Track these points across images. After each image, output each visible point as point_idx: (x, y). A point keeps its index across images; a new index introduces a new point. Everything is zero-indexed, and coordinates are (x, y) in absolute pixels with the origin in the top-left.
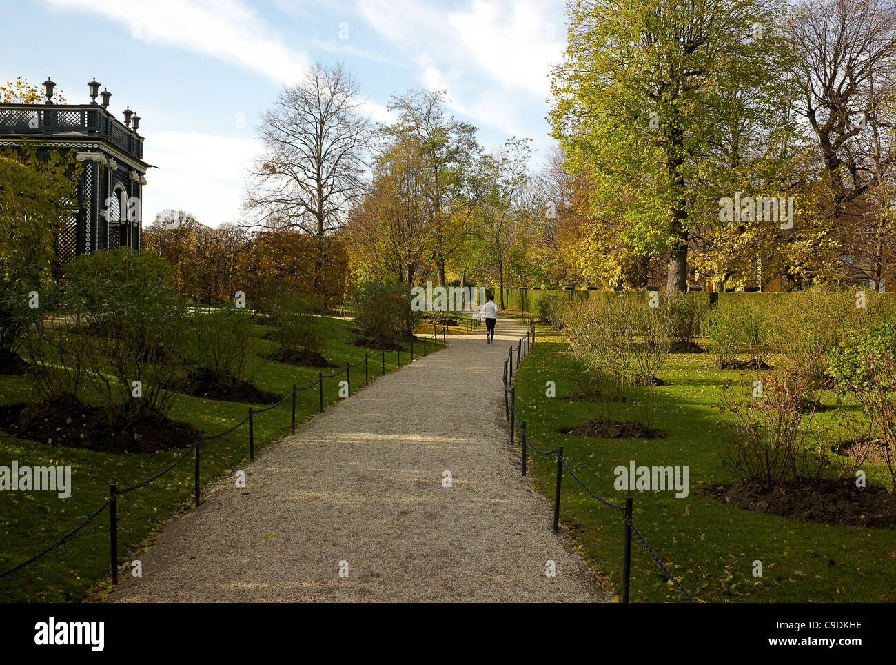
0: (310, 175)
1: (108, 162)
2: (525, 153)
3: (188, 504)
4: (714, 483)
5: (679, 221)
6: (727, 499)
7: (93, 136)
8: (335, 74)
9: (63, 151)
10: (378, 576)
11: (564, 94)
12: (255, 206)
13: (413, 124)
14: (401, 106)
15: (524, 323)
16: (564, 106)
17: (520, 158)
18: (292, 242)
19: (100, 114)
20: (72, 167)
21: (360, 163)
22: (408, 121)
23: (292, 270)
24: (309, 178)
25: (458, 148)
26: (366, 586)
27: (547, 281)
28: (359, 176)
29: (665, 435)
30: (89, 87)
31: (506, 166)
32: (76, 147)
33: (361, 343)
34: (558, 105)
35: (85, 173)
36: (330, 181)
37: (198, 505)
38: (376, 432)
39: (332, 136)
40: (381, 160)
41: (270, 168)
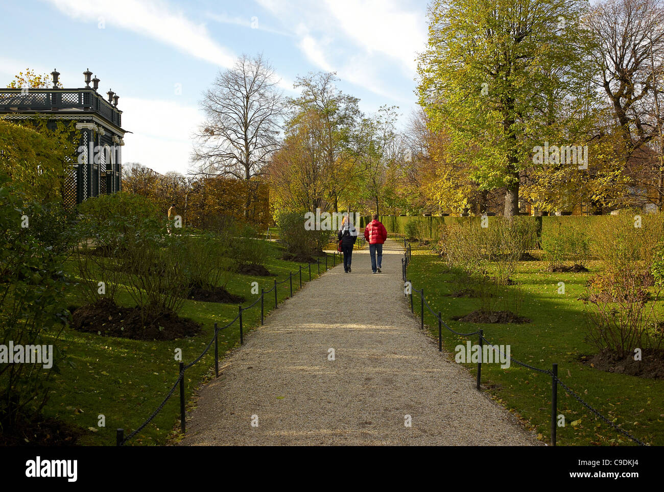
0: (240, 136)
1: (99, 129)
2: (393, 117)
3: (209, 376)
4: (579, 354)
5: (512, 164)
6: (592, 365)
7: (88, 111)
8: (256, 62)
9: (67, 122)
10: (370, 423)
11: (427, 74)
12: (200, 159)
13: (312, 97)
14: (304, 84)
15: (397, 241)
16: (428, 82)
17: (389, 121)
18: (229, 185)
19: (92, 95)
20: (73, 133)
21: (276, 127)
22: (309, 95)
23: (230, 205)
24: (239, 138)
25: (346, 114)
26: (365, 431)
27: (411, 210)
28: (276, 136)
29: (529, 320)
30: (84, 75)
31: (380, 127)
32: (76, 120)
33: (287, 258)
34: (423, 82)
35: (83, 138)
36: (254, 140)
37: (218, 376)
38: (322, 322)
39: (255, 108)
40: (290, 124)
41: (210, 132)
